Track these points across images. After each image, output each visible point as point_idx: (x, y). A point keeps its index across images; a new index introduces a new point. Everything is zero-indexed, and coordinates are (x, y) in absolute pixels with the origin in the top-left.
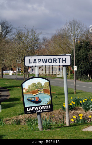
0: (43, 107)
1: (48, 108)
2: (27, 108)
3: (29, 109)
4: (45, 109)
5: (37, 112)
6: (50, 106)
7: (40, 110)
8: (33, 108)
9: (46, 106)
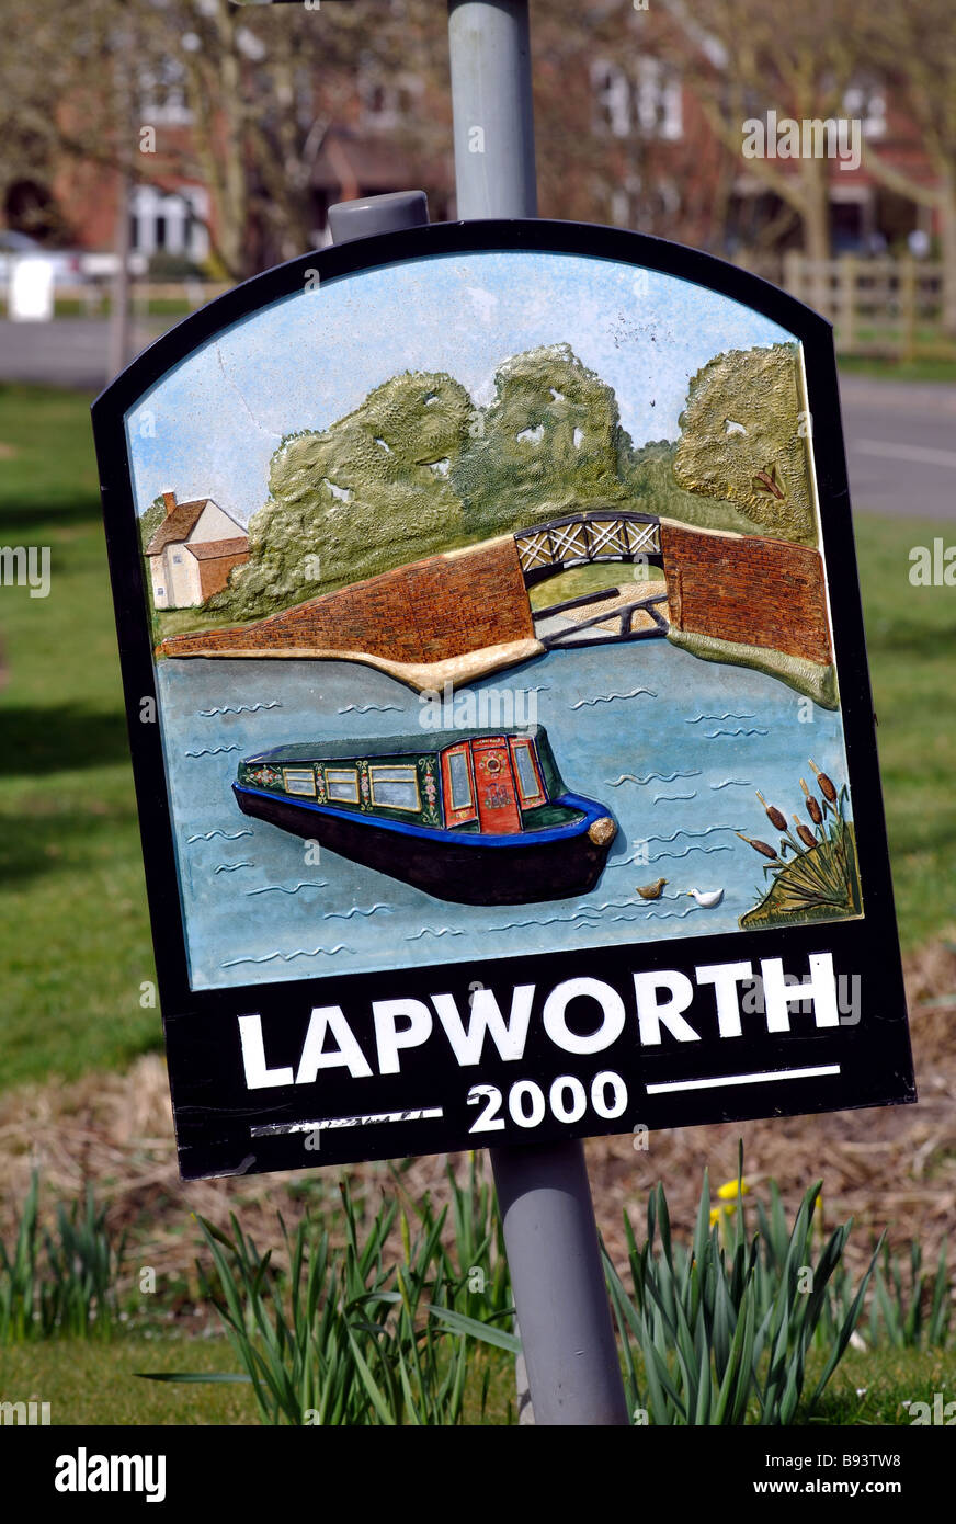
0: (646, 983)
1: (778, 1022)
2: (251, 1028)
3: (283, 1051)
4: (711, 1053)
5: (485, 1123)
6: (822, 964)
7: (586, 1068)
8: (384, 1012)
9: (724, 977)
